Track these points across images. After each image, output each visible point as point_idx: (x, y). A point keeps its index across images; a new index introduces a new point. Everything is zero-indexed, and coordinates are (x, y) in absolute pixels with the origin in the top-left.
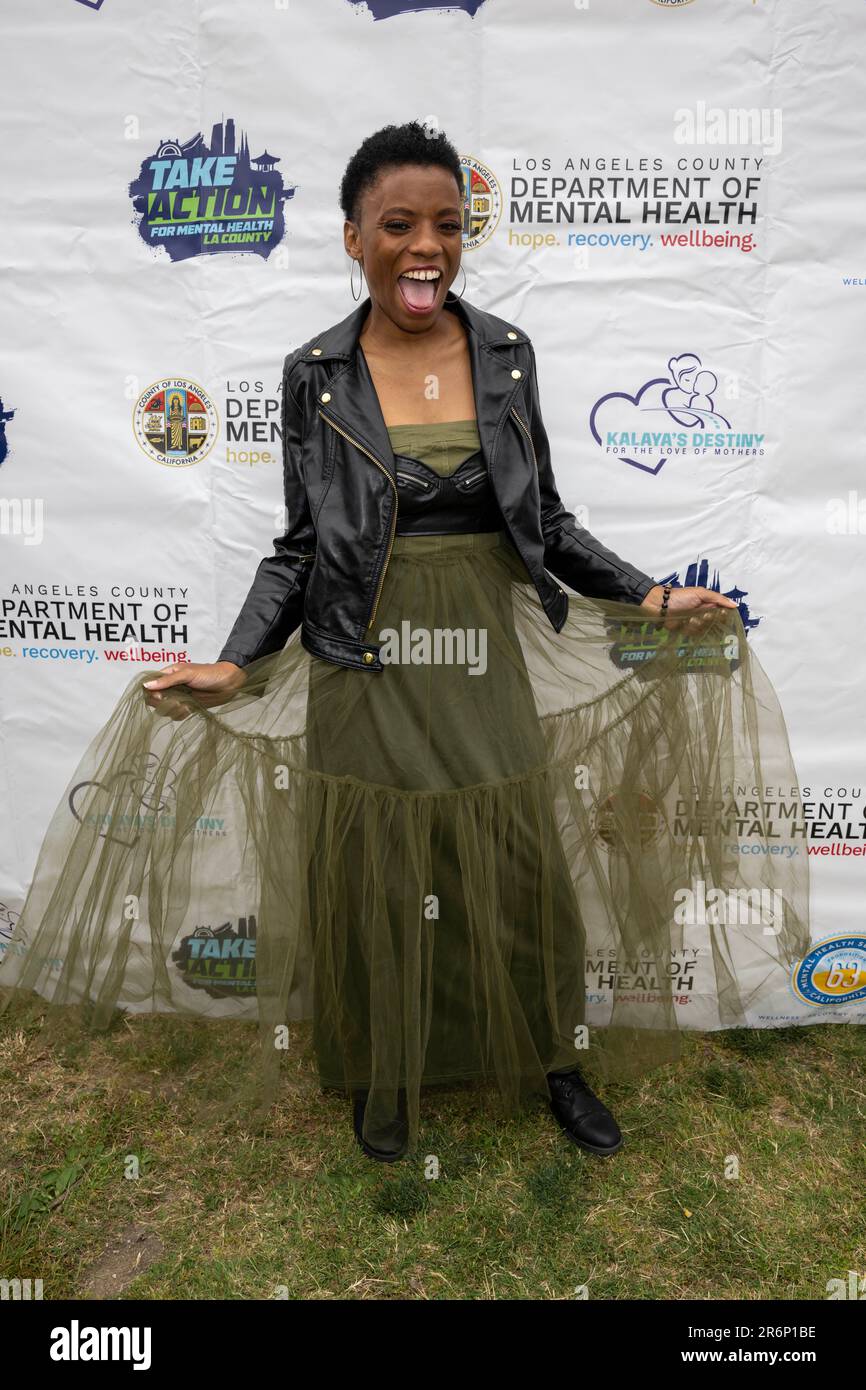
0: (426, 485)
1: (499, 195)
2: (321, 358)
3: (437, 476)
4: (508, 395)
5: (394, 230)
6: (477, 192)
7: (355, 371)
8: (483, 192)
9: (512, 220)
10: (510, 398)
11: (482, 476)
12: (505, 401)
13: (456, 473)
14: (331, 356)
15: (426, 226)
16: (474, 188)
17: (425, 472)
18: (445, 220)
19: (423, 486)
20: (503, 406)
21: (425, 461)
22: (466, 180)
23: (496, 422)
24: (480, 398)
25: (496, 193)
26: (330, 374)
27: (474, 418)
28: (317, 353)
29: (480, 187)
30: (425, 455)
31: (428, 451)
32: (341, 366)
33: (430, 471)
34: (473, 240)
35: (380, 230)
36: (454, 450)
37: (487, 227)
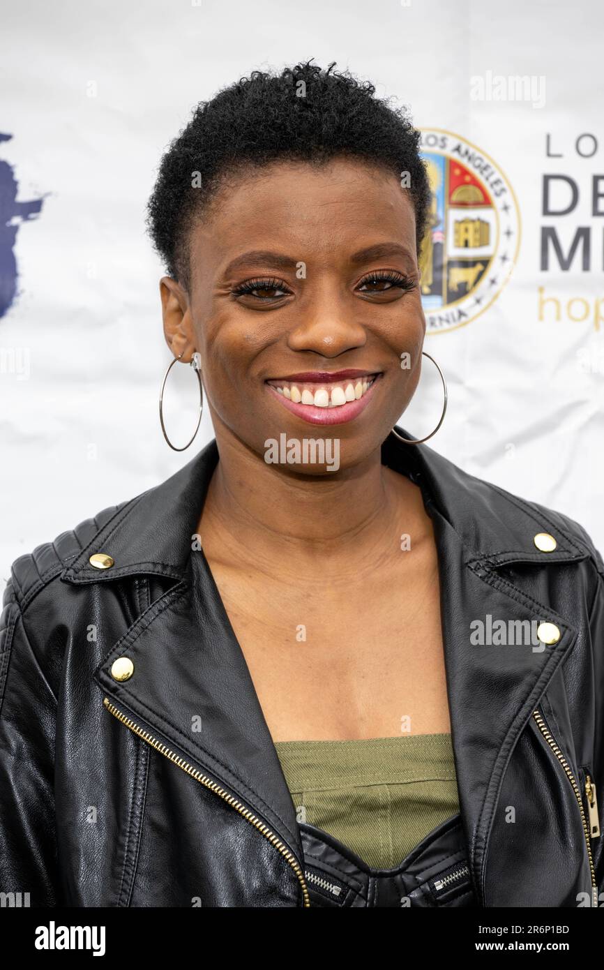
0: (336, 890)
1: (512, 211)
2: (113, 575)
3: (363, 868)
4: (529, 679)
5: (253, 301)
6: (463, 205)
7: (190, 605)
8: (477, 204)
9: (544, 266)
10: (532, 687)
11: (461, 880)
12: (518, 692)
13: (409, 863)
14: (135, 570)
15: (327, 288)
16: (455, 198)
17: (335, 858)
18: (374, 270)
19: (330, 894)
20: (513, 705)
21: (336, 832)
22: (436, 179)
23: (495, 740)
24: (459, 681)
25: (506, 208)
26: (132, 614)
27: (447, 731)
28: (98, 561)
29: (471, 193)
30: (334, 818)
31: (343, 808)
32: (159, 593)
33: (347, 855)
34: (453, 309)
35: (222, 300)
36: (405, 806)
37: (485, 281)
